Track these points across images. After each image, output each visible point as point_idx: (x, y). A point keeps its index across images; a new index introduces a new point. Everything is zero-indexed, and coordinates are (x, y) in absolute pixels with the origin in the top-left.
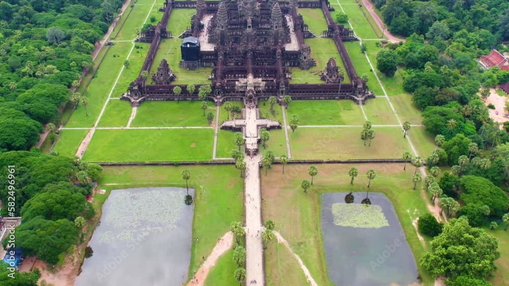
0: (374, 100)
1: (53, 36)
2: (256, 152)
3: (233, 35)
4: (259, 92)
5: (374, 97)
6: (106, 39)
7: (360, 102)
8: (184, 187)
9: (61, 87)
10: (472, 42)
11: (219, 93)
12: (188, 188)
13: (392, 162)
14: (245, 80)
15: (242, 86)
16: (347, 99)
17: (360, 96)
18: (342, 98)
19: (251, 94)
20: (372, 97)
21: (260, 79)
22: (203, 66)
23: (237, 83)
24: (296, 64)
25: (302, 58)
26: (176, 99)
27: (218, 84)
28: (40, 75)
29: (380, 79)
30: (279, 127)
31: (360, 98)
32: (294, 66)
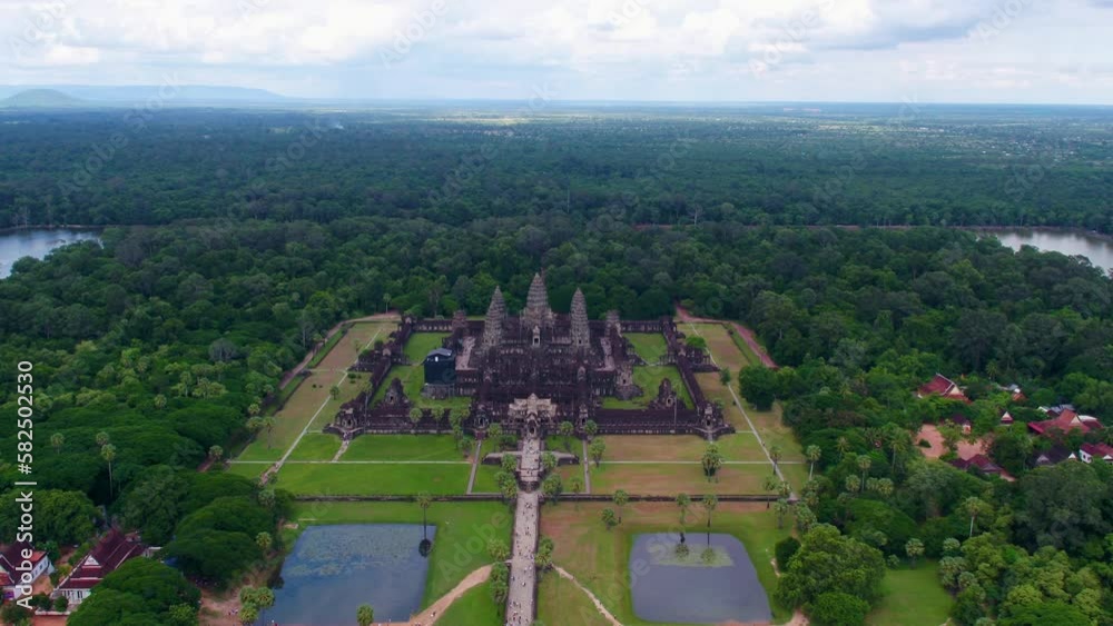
0: (733, 435)
1: (218, 352)
2: (536, 485)
3: (509, 354)
4: (547, 420)
5: (734, 432)
6: (301, 368)
7: (710, 437)
8: (420, 523)
9: (232, 411)
10: (905, 369)
11: (481, 422)
12: (425, 524)
13: (749, 500)
14: (524, 402)
15: (519, 412)
16: (689, 433)
17: (709, 427)
18: (681, 432)
19: (532, 418)
20: (731, 430)
21: (548, 401)
22: (458, 395)
23: (511, 406)
24: (611, 393)
25: (620, 382)
26: (413, 431)
27: (481, 407)
28: (199, 395)
29: (745, 408)
30: (576, 461)
31: (709, 430)
32: (607, 395)
